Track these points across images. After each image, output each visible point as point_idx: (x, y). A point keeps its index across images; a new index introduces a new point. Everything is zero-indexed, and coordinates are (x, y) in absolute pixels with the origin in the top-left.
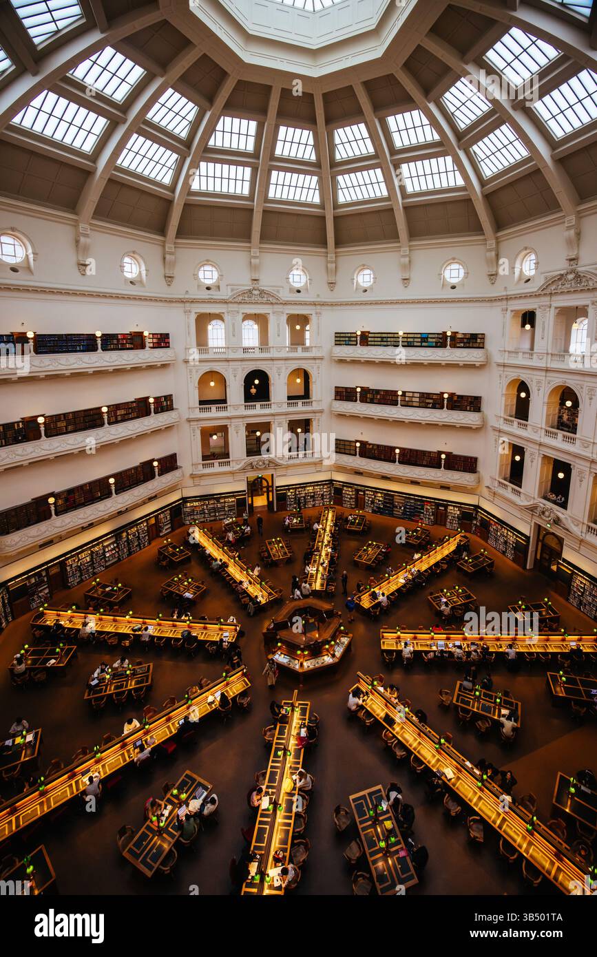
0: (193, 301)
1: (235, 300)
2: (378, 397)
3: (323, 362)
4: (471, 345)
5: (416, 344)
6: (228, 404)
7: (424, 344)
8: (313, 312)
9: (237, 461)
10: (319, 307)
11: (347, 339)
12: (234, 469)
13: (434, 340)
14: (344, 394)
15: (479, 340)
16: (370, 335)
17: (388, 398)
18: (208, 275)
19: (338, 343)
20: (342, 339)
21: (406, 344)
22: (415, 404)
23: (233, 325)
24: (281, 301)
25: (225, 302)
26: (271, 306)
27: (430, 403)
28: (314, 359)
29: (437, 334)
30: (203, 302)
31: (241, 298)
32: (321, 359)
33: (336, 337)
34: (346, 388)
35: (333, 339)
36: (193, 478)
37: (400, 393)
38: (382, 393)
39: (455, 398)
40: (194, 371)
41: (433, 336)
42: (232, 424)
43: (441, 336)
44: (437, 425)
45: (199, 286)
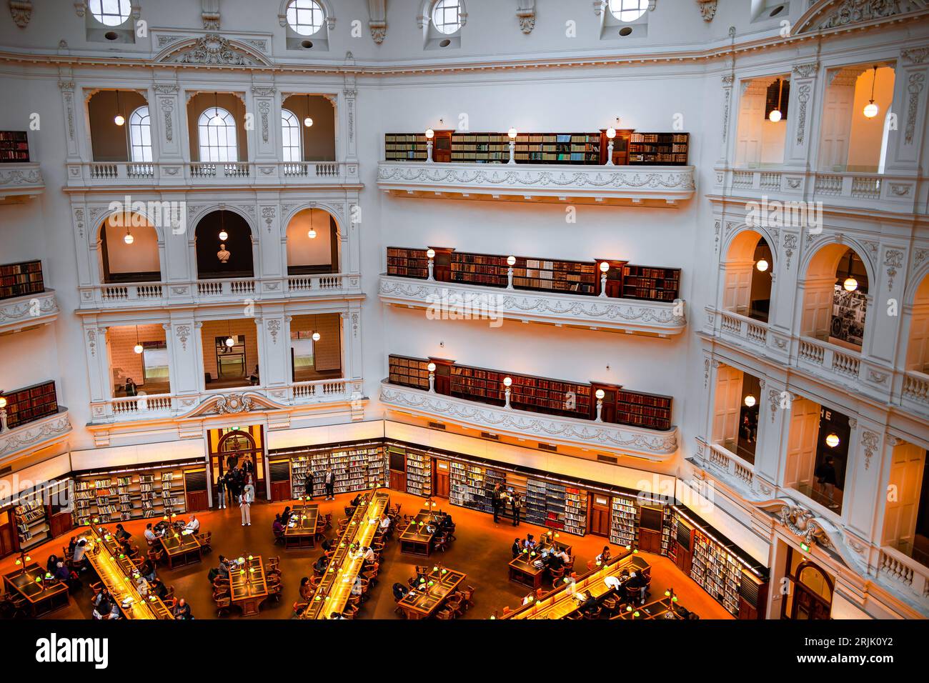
0: (77, 64)
1: (172, 63)
2: (472, 269)
3: (362, 195)
4: (659, 159)
5: (546, 157)
6: (163, 281)
7: (563, 157)
8: (339, 90)
9: (186, 398)
10: (350, 79)
11: (409, 147)
12: (179, 414)
13: (583, 148)
14: (405, 263)
15: (675, 148)
16: (455, 139)
17: (488, 271)
19: (391, 155)
20: (399, 147)
21: (526, 157)
22: (544, 285)
23: (168, 115)
24: (268, 66)
25: (147, 67)
26: (247, 77)
27: (575, 283)
28: (343, 189)
29: (591, 135)
30: (99, 65)
31: (180, 59)
32: (359, 189)
33: (387, 143)
34: (409, 251)
35: (383, 146)
36: (91, 431)
37: (511, 261)
38: (480, 262)
39: (626, 272)
40: (87, 213)
41: (582, 139)
42: (173, 322)
43: (597, 139)
44: (587, 328)
45: (90, 30)
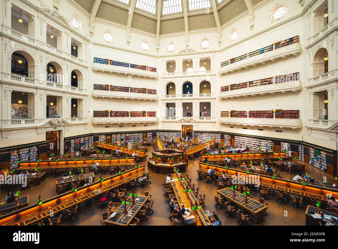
0: (165, 57)
2: (240, 87)
3: (216, 77)
6: (176, 95)
8: (211, 56)
9: (178, 118)
10: (214, 53)
11: (226, 64)
12: (177, 121)
14: (225, 89)
15: (295, 41)
16: (236, 59)
17: (244, 85)
18: (171, 48)
23: (179, 64)
24: (197, 53)
25: (176, 56)
26: (193, 55)
28: (212, 75)
30: (168, 56)
31: (181, 53)
32: (215, 75)
35: (220, 66)
36: (162, 122)
41: (267, 48)
42: (177, 102)
43: (271, 47)
44: (270, 93)
45: (167, 52)
